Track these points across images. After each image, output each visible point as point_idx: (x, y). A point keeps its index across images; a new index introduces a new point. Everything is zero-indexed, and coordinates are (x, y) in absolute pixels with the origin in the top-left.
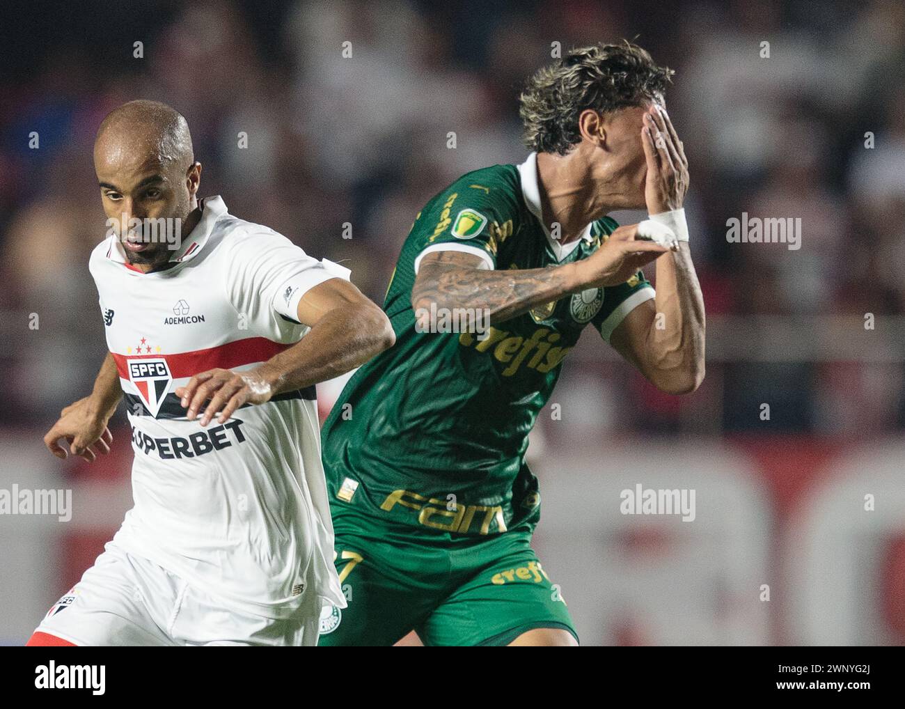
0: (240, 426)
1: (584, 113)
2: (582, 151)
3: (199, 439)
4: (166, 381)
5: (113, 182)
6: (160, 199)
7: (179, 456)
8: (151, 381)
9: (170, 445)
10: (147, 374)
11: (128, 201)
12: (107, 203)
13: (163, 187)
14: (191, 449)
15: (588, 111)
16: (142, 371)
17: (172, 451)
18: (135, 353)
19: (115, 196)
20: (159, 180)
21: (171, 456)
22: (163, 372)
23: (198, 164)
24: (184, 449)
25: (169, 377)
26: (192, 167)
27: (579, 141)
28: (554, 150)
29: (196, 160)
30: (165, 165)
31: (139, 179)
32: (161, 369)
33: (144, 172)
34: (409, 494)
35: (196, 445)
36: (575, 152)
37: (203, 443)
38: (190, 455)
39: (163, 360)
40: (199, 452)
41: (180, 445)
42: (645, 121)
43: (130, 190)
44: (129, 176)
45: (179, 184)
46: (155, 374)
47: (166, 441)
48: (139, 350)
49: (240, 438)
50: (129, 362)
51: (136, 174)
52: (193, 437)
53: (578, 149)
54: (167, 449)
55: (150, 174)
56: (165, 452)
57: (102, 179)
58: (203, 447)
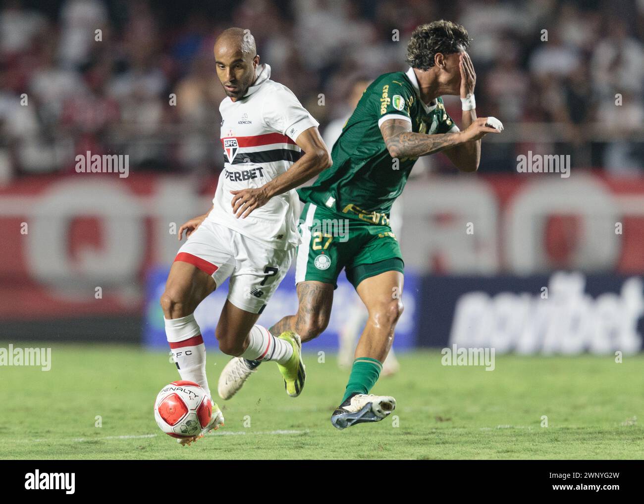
0: (262, 170)
1: (437, 54)
2: (434, 70)
3: (245, 173)
4: (236, 149)
5: (222, 60)
6: (241, 69)
7: (236, 181)
8: (231, 148)
9: (233, 175)
10: (230, 145)
11: (228, 69)
12: (219, 70)
13: (243, 64)
14: (241, 178)
15: (439, 53)
16: (229, 144)
17: (234, 178)
18: (227, 136)
19: (222, 67)
20: (241, 61)
21: (234, 180)
22: (235, 145)
23: (258, 56)
24: (239, 178)
25: (238, 147)
26: (256, 57)
27: (434, 66)
28: (421, 68)
29: (257, 54)
30: (245, 54)
31: (233, 59)
32: (235, 143)
33: (235, 56)
34: (355, 207)
35: (244, 176)
36: (431, 71)
37: (247, 175)
38: (241, 180)
39: (235, 139)
40: (244, 179)
41: (237, 175)
42: (460, 59)
43: (229, 64)
44: (229, 58)
45: (250, 63)
46: (233, 145)
47: (232, 173)
48: (228, 135)
49: (262, 175)
50: (225, 140)
51: (232, 57)
52: (243, 172)
53: (432, 70)
54: (232, 177)
55: (238, 58)
56: (232, 178)
57: (217, 60)
58: (246, 177)
